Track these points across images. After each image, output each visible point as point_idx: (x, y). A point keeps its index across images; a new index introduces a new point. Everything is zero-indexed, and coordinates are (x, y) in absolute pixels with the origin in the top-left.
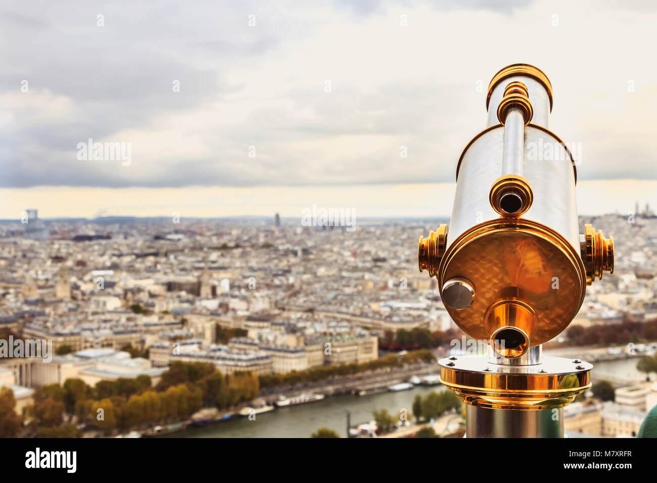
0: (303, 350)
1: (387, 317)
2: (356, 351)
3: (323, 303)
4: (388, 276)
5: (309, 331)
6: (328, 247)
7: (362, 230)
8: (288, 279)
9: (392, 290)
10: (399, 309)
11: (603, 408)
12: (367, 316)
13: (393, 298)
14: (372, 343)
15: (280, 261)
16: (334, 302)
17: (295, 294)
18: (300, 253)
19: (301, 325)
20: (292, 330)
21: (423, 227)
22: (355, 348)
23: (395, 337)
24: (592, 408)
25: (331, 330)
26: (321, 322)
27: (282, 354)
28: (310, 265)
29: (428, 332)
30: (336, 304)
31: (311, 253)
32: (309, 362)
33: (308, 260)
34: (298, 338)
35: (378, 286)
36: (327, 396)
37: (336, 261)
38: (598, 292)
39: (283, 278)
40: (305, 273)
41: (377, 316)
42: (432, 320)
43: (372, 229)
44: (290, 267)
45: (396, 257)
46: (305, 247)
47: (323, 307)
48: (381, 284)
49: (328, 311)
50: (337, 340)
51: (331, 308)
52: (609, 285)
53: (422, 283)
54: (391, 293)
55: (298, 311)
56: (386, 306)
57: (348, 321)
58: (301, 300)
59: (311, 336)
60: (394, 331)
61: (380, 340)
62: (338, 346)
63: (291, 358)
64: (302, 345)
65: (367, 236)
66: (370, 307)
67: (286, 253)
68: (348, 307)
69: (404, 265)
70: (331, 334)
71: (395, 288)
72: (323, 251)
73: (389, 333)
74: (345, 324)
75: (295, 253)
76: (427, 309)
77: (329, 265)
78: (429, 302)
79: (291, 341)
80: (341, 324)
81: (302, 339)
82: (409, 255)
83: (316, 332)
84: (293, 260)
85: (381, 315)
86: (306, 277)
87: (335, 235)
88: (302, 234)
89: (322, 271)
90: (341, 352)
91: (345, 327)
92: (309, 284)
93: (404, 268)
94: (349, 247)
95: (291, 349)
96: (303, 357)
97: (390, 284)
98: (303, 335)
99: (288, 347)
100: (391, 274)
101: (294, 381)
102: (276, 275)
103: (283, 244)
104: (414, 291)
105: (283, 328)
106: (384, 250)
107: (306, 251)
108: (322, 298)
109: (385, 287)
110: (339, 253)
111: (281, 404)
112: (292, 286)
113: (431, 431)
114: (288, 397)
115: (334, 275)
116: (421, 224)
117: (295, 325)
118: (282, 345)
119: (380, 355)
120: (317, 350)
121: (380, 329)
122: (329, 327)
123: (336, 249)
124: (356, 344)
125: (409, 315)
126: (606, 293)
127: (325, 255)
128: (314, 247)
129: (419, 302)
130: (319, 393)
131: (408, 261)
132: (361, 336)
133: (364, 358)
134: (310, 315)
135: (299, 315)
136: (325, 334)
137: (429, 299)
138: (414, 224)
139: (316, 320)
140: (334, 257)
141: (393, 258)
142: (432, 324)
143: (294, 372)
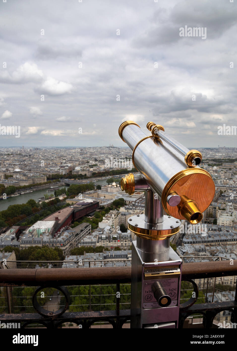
0: (27, 180)
1: (49, 171)
2: (41, 180)
3: (33, 168)
4: (50, 161)
5: (29, 175)
6: (36, 154)
7: (45, 150)
8: (25, 163)
9: (51, 165)
10: (52, 169)
11: (98, 191)
12: (44, 171)
13: (51, 167)
14: (45, 178)
15: (23, 158)
16: (36, 168)
17: (26, 166)
18: (28, 156)
19: (27, 174)
20: (25, 175)
21: (60, 150)
22: (41, 179)
23: (51, 176)
24: (96, 191)
25: (35, 175)
26: (32, 173)
27: (22, 181)
28: (31, 159)
29: (59, 175)
30: (36, 169)
31: (31, 156)
32: (29, 183)
33: (30, 158)
34: (26, 177)
35: (47, 164)
36: (33, 191)
37: (38, 158)
38: (100, 165)
39: (23, 162)
40: (29, 161)
41: (47, 171)
42: (60, 172)
43: (47, 150)
44: (25, 159)
45: (53, 157)
46: (30, 154)
47: (33, 169)
48: (48, 163)
49: (34, 170)
50: (36, 177)
51: (35, 169)
52: (102, 163)
53: (59, 163)
54: (50, 166)
55: (27, 170)
56: (49, 169)
57: (39, 173)
58: (27, 168)
59: (29, 176)
60: (51, 175)
61: (47, 177)
62: (36, 179)
63: (24, 182)
64: (27, 179)
65: (46, 152)
66: (45, 169)
67: (25, 156)
68: (39, 169)
69: (54, 159)
70: (34, 176)
71: (52, 165)
72: (35, 155)
73: (50, 175)
74: (38, 173)
75: (27, 156)
76: (59, 169)
77: (36, 159)
78: (60, 168)
79: (24, 178)
80: (37, 173)
81: (27, 177)
82: (56, 156)
83: (31, 176)
84: (26, 158)
85: (48, 171)
86: (29, 162)
87: (38, 151)
88: (29, 151)
89: (34, 160)
90: (37, 180)
91: (38, 174)
92: (30, 164)
93: (54, 160)
94: (41, 154)
95: (24, 180)
96: (28, 182)
97: (51, 163)
98: (27, 176)
99: (23, 179)
100: (51, 161)
101: (25, 188)
102: (21, 162)
103: (24, 153)
104: (56, 165)
105: (22, 175)
106: (50, 155)
107: (30, 156)
108: (33, 167)
109: (50, 164)
110: (38, 156)
111: (22, 193)
112: (26, 164)
113: (58, 198)
114: (23, 192)
115: (36, 161)
116: (60, 149)
117: (25, 174)
118: (22, 179)
119: (47, 181)
120: (31, 180)
121: (47, 174)
122: (34, 174)
123: (38, 155)
124: (41, 178)
125: (55, 171)
126: (101, 165)
127: (35, 156)
128: (32, 154)
129: (57, 168)
130: (32, 191)
131: (56, 158)
132: (42, 176)
133: (42, 182)
134: (30, 171)
135: (27, 171)
136: (33, 176)
137: (60, 167)
138: (58, 149)
139: (31, 173)
140: (37, 157)
141: (52, 157)
142: (60, 173)
143: (25, 185)
